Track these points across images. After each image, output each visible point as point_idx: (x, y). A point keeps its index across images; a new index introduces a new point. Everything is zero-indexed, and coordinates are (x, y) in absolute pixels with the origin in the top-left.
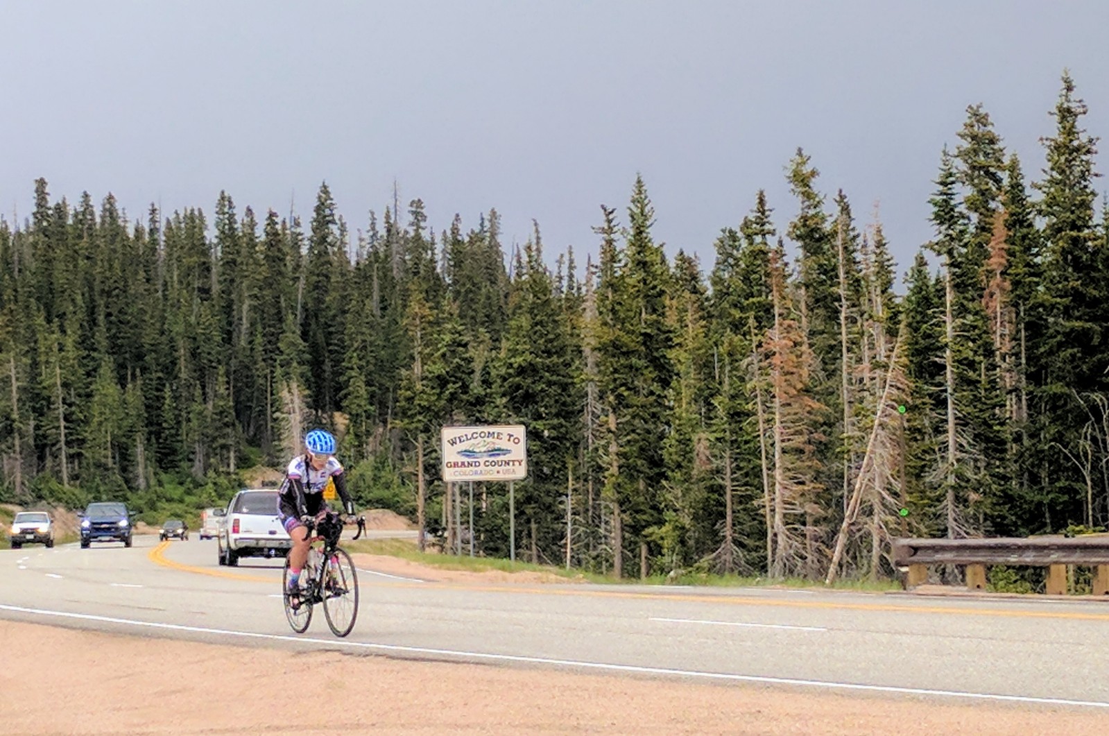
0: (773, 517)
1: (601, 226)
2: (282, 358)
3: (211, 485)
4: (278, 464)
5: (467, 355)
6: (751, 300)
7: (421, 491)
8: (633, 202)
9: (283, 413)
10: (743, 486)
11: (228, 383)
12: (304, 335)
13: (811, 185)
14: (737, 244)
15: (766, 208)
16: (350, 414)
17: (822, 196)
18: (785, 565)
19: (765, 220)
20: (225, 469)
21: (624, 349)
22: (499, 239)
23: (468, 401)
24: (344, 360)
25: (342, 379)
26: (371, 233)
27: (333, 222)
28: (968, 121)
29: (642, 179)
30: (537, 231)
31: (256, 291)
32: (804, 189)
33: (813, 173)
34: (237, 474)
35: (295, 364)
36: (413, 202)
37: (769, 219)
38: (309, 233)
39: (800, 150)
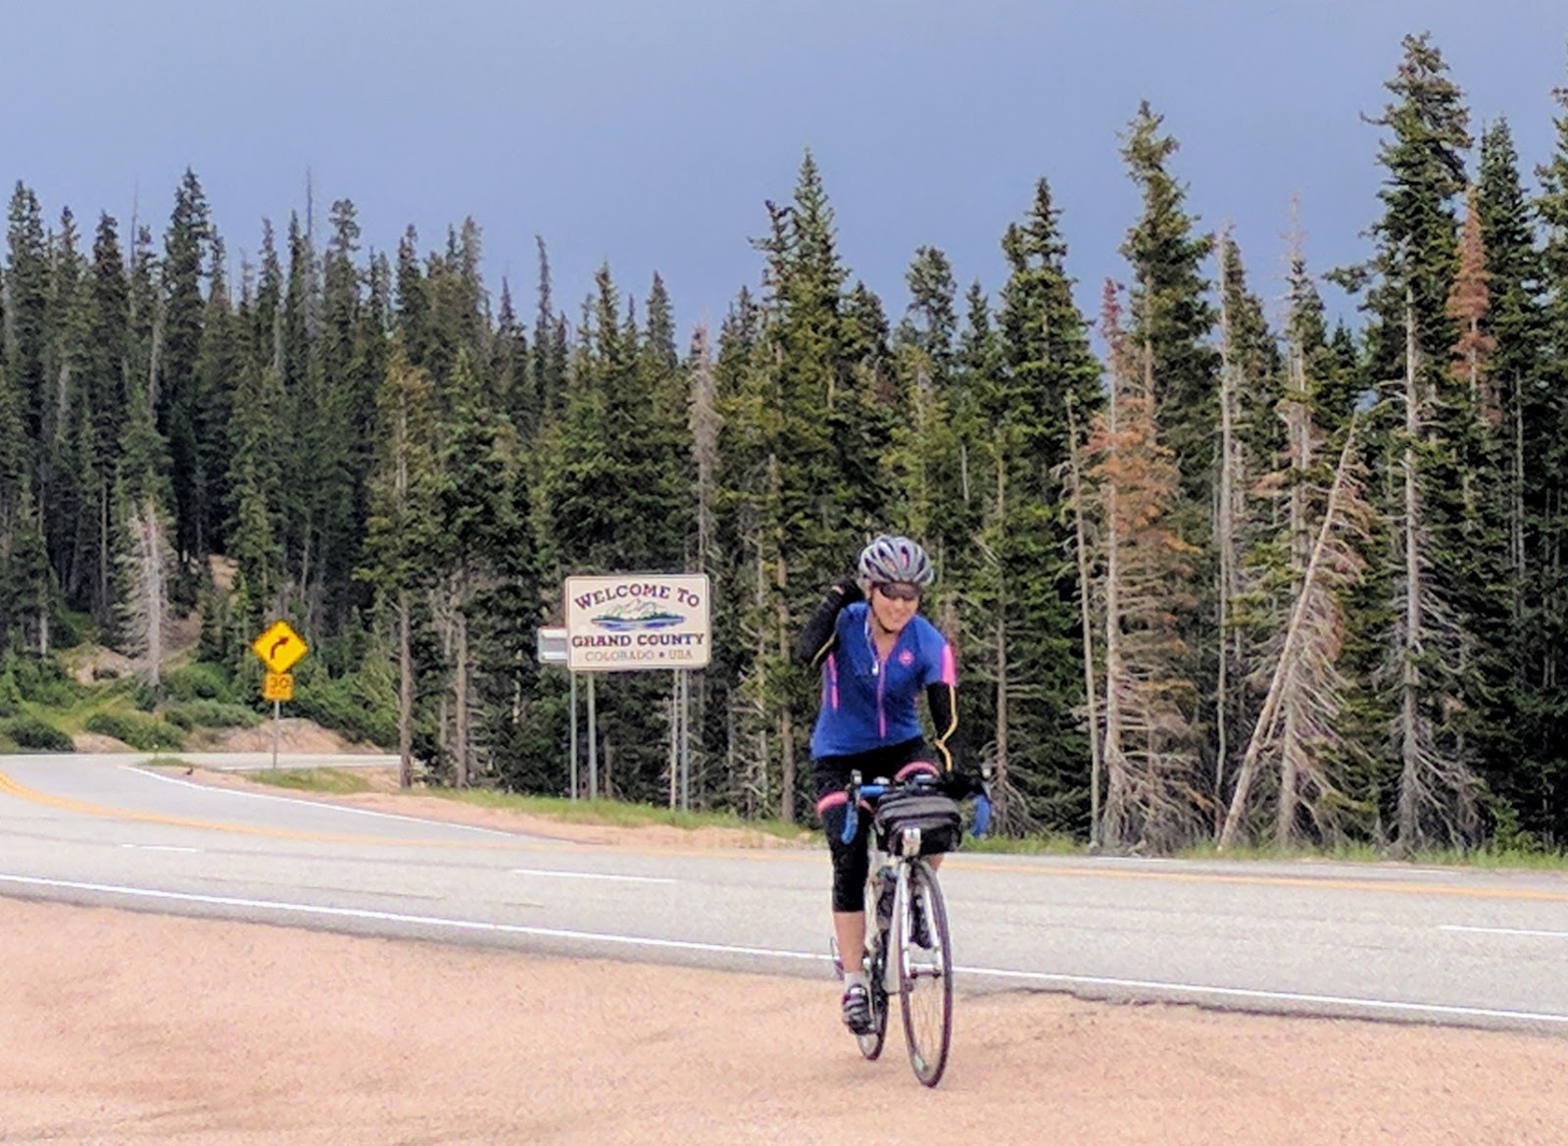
0: (1102, 738)
1: (767, 237)
2: (125, 462)
3: (10, 674)
4: (121, 641)
5: (492, 458)
6: (1026, 365)
7: (405, 688)
8: (798, 198)
9: (130, 555)
10: (1028, 683)
11: (35, 503)
12: (161, 427)
13: (1163, 165)
14: (944, 273)
15: (1051, 208)
16: (241, 558)
17: (1181, 185)
18: (1123, 819)
19: (1049, 229)
20: (33, 648)
21: (801, 449)
22: (479, 268)
23: (493, 536)
24: (227, 469)
25: (225, 500)
26: (265, 256)
27: (205, 236)
28: (1406, 62)
29: (813, 160)
30: (543, 256)
31: (81, 350)
32: (1150, 173)
33: (1168, 146)
34: (50, 657)
35: (151, 473)
36: (337, 204)
37: (1055, 227)
38: (162, 255)
39: (1145, 105)
